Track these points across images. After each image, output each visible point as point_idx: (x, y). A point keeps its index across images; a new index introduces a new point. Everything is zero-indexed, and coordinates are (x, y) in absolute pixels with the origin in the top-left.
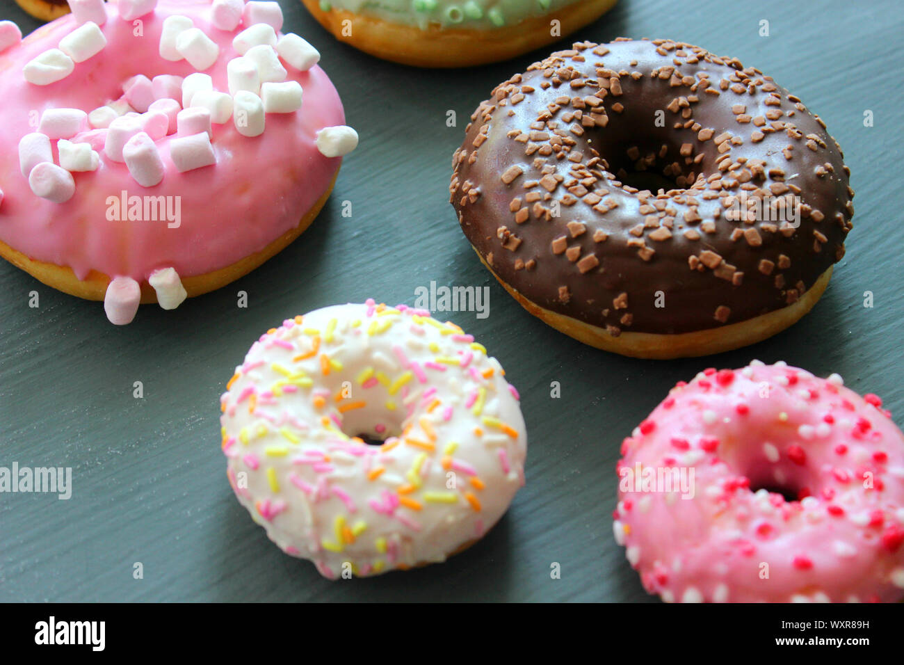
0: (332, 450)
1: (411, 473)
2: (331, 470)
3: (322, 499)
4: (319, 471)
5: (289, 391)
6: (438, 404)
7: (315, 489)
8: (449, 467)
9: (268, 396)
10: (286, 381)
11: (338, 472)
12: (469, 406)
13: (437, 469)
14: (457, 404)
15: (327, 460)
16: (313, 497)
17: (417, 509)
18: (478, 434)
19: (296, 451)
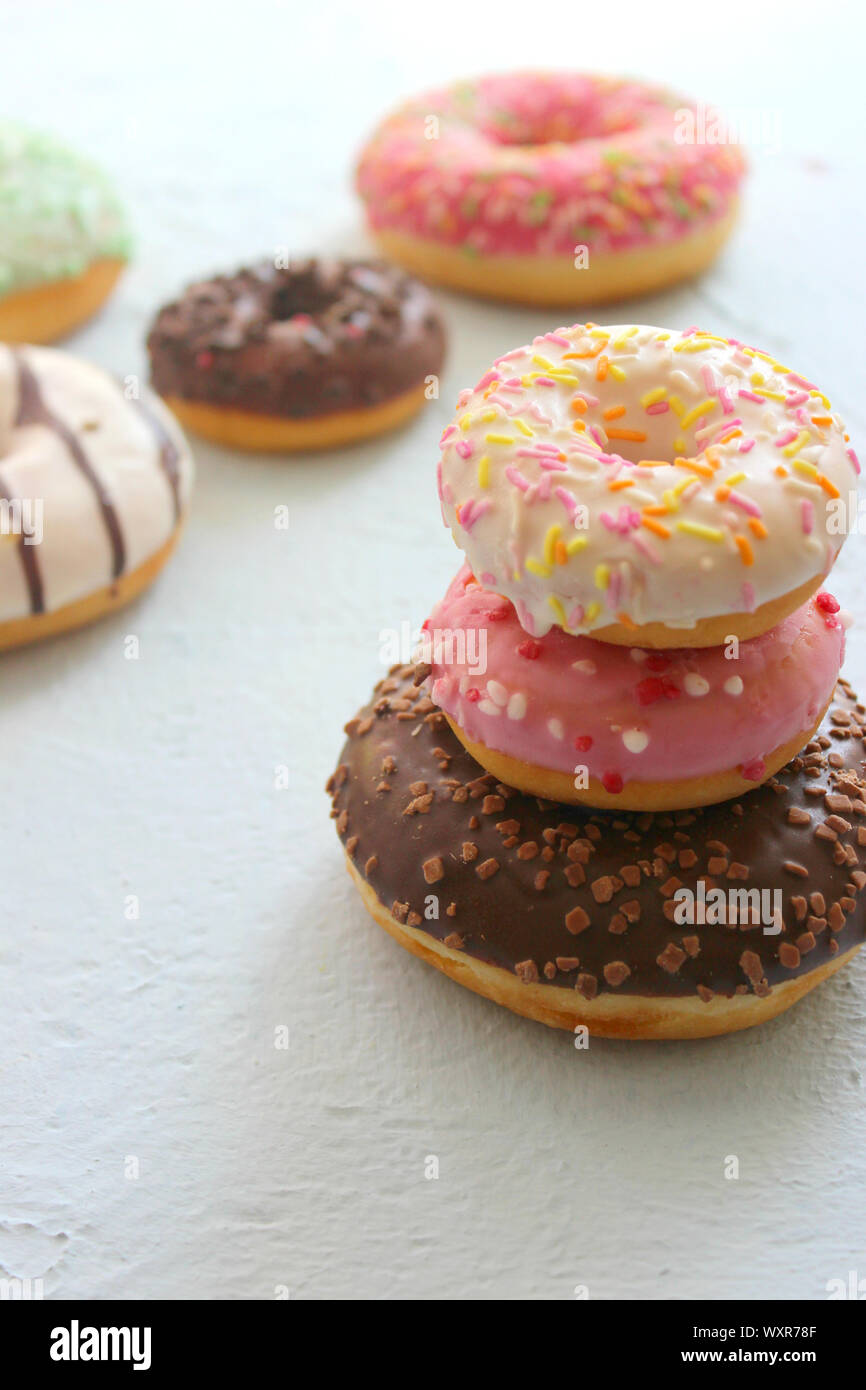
0: (573, 450)
1: (670, 493)
2: (564, 469)
3: (538, 501)
4: (546, 467)
5: (545, 384)
6: (738, 435)
7: (533, 486)
8: (723, 498)
9: (515, 383)
10: (544, 374)
11: (570, 472)
12: (780, 444)
13: (708, 497)
14: (763, 439)
15: (562, 459)
16: (527, 496)
17: (663, 536)
18: (780, 473)
19: (527, 442)
